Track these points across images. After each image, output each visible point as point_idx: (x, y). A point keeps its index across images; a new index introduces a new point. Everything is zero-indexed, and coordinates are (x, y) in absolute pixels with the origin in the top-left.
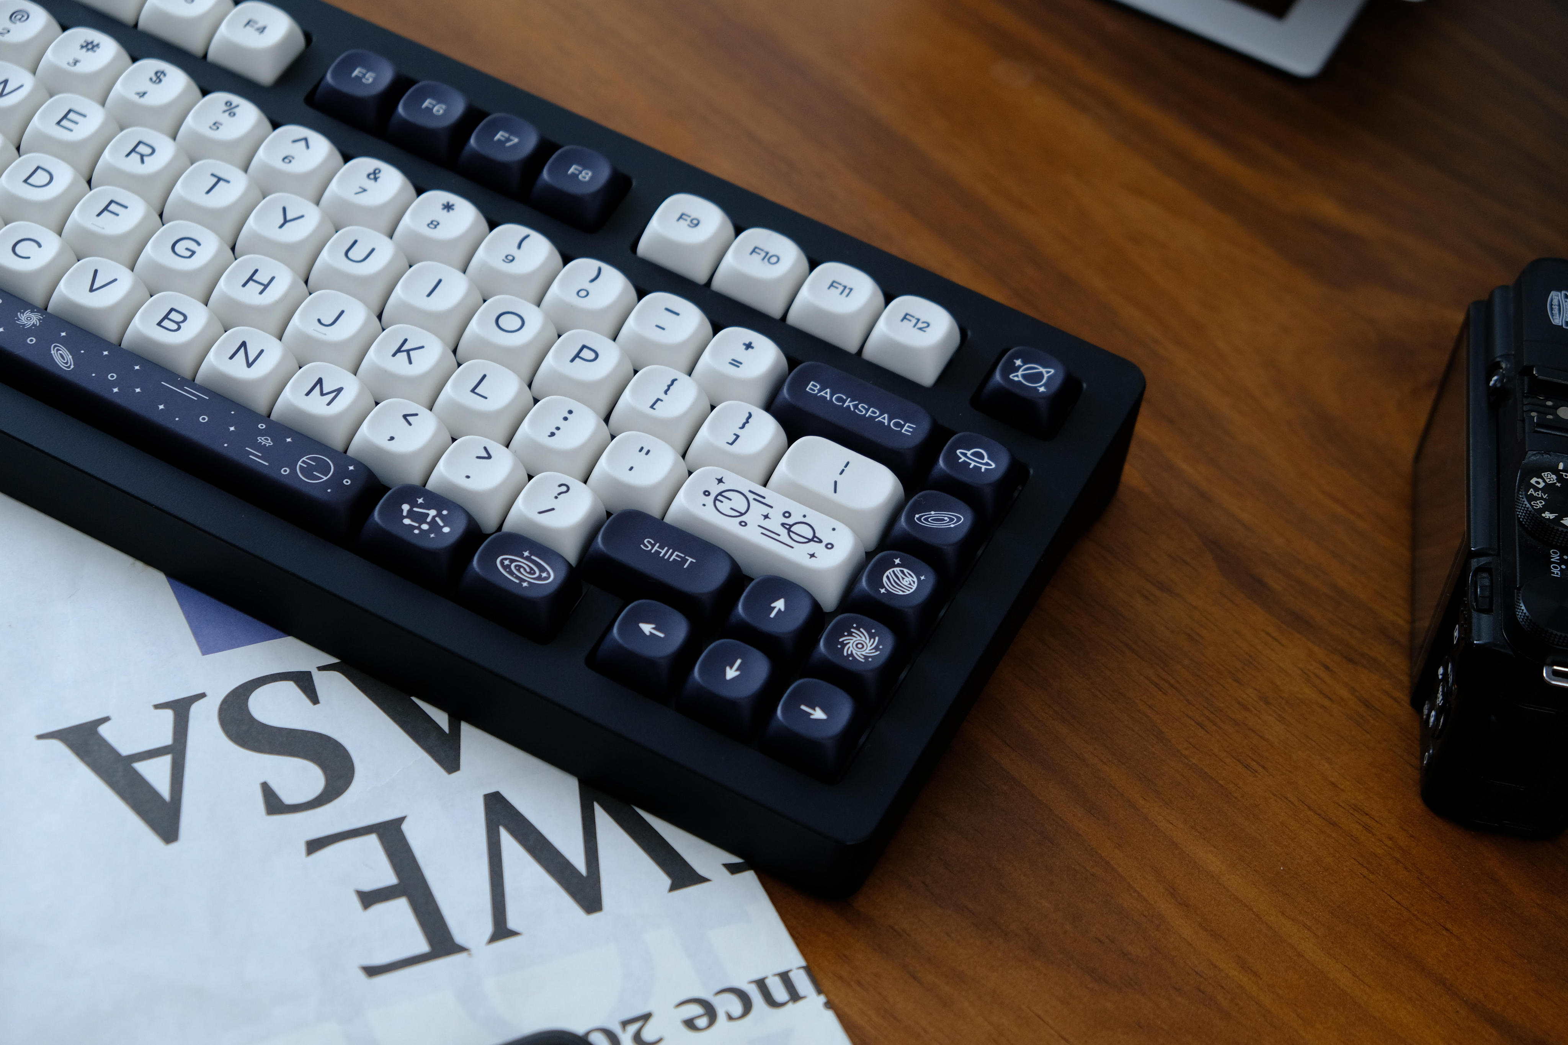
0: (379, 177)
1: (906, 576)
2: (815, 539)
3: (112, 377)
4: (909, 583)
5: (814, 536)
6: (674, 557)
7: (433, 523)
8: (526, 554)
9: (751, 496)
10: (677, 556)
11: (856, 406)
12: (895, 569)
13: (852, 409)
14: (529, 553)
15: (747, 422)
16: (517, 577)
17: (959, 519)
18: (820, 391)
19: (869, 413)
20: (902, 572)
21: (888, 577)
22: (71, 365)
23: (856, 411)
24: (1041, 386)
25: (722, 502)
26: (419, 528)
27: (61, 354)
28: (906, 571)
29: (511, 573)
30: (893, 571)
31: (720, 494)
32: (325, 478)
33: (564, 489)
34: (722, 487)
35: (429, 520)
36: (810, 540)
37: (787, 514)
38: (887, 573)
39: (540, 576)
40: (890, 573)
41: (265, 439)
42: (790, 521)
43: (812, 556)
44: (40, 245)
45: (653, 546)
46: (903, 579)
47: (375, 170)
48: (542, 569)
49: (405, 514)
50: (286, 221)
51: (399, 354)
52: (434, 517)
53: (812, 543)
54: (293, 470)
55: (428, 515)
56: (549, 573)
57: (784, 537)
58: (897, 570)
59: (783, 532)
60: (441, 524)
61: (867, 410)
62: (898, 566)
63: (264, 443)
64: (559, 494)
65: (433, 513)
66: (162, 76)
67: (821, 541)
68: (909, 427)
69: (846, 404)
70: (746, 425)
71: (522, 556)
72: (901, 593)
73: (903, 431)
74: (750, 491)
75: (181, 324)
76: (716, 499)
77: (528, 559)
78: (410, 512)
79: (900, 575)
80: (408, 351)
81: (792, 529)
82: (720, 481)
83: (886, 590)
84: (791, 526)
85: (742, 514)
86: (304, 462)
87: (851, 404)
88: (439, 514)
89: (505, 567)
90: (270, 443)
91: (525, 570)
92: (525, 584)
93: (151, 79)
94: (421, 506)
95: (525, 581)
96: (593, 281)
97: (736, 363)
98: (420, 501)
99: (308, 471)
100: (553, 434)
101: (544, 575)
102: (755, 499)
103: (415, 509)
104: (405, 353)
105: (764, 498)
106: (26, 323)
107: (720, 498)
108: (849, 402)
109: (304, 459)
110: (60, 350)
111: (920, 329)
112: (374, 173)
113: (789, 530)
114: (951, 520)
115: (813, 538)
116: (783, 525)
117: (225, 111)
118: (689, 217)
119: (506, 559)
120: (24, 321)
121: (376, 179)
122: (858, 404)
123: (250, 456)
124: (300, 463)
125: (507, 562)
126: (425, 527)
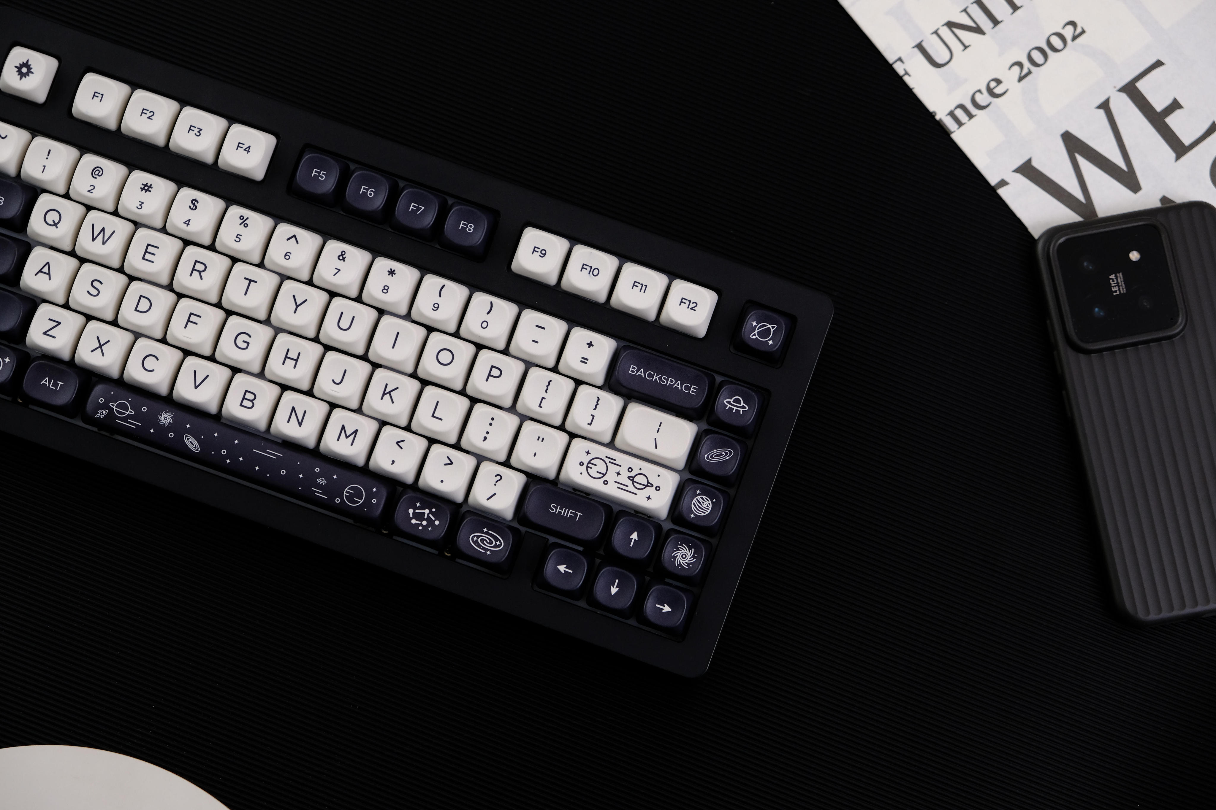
0: (345, 257)
1: (705, 501)
2: (649, 485)
3: (224, 452)
4: (707, 505)
5: (648, 483)
6: (569, 514)
7: (429, 519)
8: (485, 530)
9: (607, 460)
10: (571, 513)
11: (660, 379)
12: (697, 497)
13: (659, 382)
14: (487, 529)
15: (597, 404)
16: (483, 548)
17: (731, 453)
18: (637, 371)
19: (669, 382)
20: (702, 498)
21: (694, 504)
22: (198, 448)
23: (661, 382)
24: (769, 340)
25: (591, 468)
26: (421, 525)
27: (190, 442)
28: (704, 497)
29: (479, 546)
30: (697, 499)
31: (589, 462)
32: (361, 501)
33: (499, 478)
34: (590, 457)
35: (426, 517)
36: (646, 486)
37: (630, 470)
38: (694, 501)
39: (496, 544)
40: (695, 501)
41: (321, 480)
42: (632, 474)
43: (649, 498)
44: (158, 359)
45: (556, 508)
46: (703, 503)
47: (342, 252)
48: (497, 539)
49: (411, 516)
50: (297, 306)
51: (385, 396)
52: (428, 514)
53: (647, 487)
54: (342, 499)
55: (424, 513)
56: (500, 542)
57: (631, 488)
58: (699, 497)
59: (629, 483)
60: (433, 519)
61: (667, 380)
62: (699, 494)
63: (321, 483)
64: (497, 482)
65: (427, 511)
66: (196, 203)
67: (652, 486)
68: (694, 388)
69: (654, 378)
70: (598, 406)
71: (483, 533)
72: (703, 514)
73: (691, 392)
74: (607, 457)
75: (253, 401)
76: (587, 467)
77: (487, 533)
78: (414, 513)
79: (701, 501)
80: (389, 393)
81: (635, 480)
82: (588, 453)
83: (695, 514)
84: (634, 477)
85: (604, 475)
86: (347, 492)
87: (657, 378)
88: (431, 512)
89: (476, 542)
90: (325, 482)
91: (486, 541)
92: (488, 553)
93: (190, 207)
94: (419, 508)
95: (488, 550)
96: (488, 313)
97: (584, 360)
98: (418, 504)
99: (350, 498)
100: (485, 438)
101: (498, 543)
102: (610, 462)
103: (417, 511)
104: (388, 395)
105: (615, 460)
106: (165, 422)
107: (590, 465)
108: (656, 377)
109: (346, 490)
110: (190, 439)
111: (691, 309)
112: (342, 255)
113: (633, 481)
114: (726, 454)
115: (647, 484)
116: (629, 477)
117: (241, 224)
118: (539, 249)
119: (474, 536)
120: (163, 421)
121: (344, 259)
122: (661, 377)
123: (316, 494)
124: (345, 493)
125: (475, 539)
126: (424, 523)
